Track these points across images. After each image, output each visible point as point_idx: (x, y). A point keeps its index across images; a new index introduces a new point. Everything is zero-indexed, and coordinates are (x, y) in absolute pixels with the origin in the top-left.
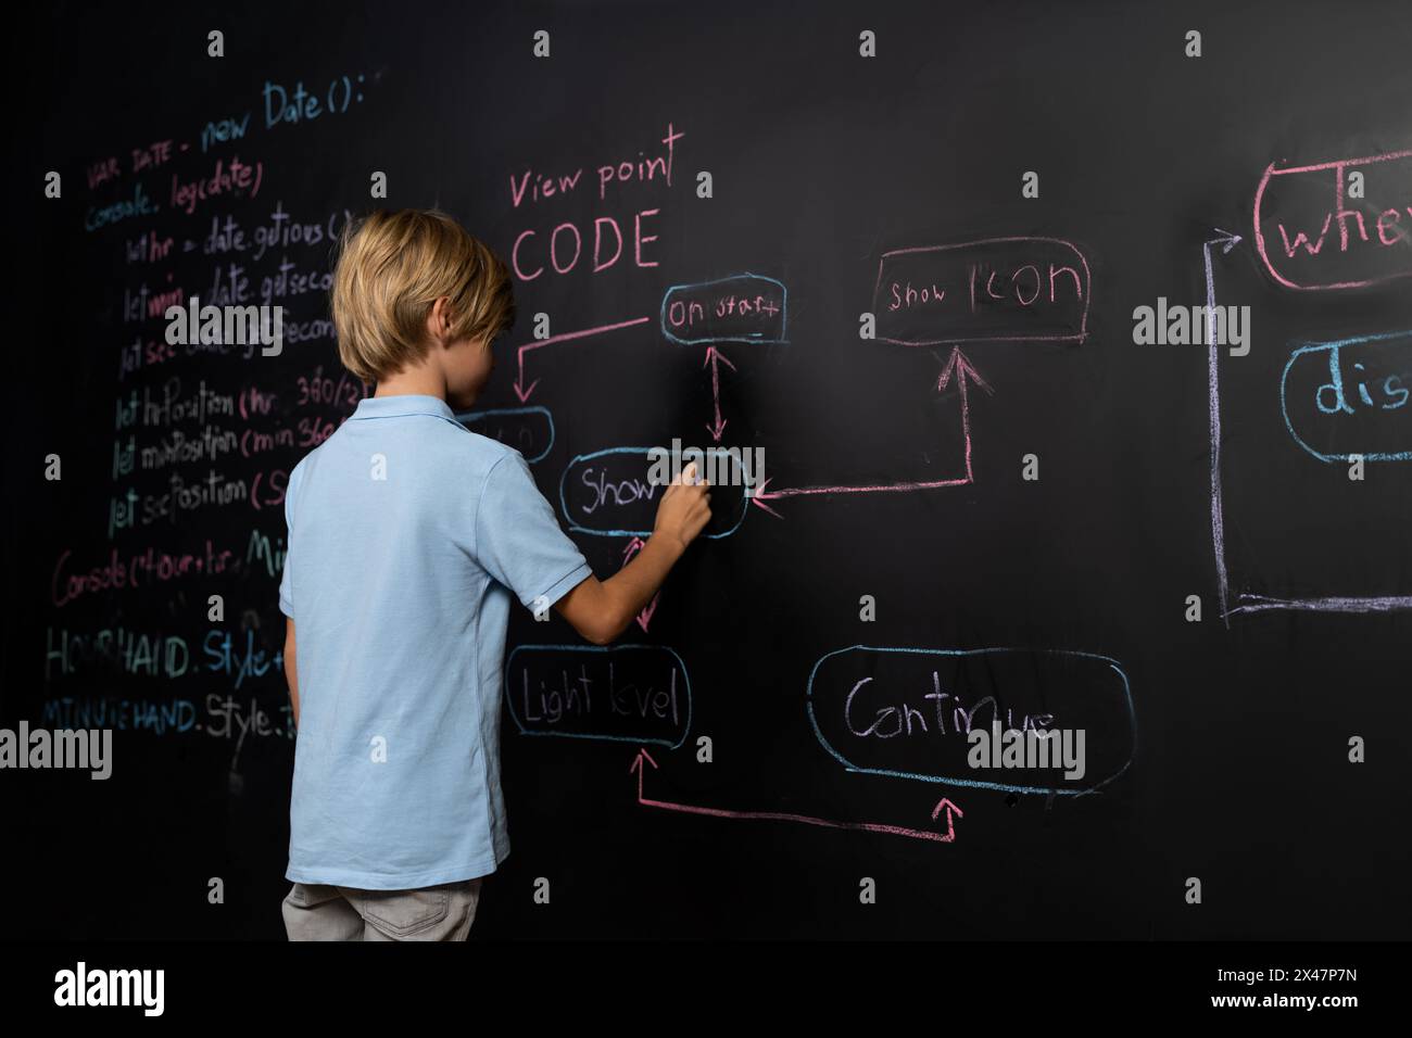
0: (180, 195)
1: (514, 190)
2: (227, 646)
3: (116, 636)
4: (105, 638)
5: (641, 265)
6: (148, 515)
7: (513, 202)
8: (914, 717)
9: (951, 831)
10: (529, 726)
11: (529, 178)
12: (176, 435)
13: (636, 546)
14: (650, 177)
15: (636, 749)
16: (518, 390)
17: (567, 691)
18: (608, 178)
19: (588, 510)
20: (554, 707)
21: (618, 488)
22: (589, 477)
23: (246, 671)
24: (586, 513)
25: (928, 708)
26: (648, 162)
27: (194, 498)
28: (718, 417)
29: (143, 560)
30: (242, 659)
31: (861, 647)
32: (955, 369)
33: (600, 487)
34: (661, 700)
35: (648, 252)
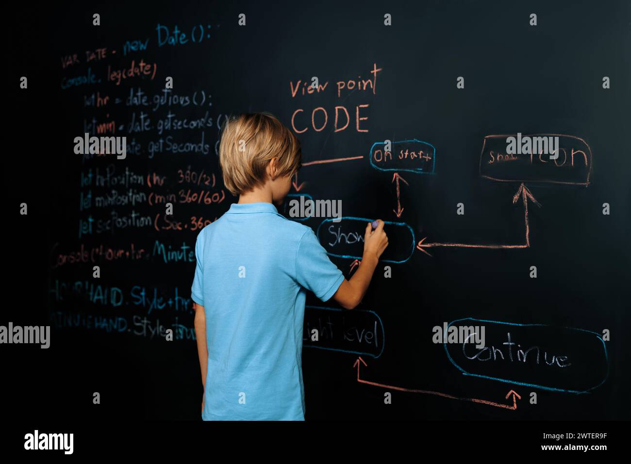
0: (112, 76)
1: (292, 89)
2: (143, 294)
3: (84, 285)
4: (79, 286)
5: (359, 131)
6: (99, 229)
7: (292, 95)
8: (497, 353)
9: (515, 405)
11: (300, 84)
12: (114, 192)
13: (357, 264)
14: (364, 88)
15: (357, 357)
17: (321, 328)
18: (342, 87)
19: (332, 245)
21: (347, 235)
22: (332, 229)
23: (154, 306)
24: (330, 247)
25: (505, 349)
26: (363, 81)
27: (124, 223)
28: (399, 206)
29: (97, 250)
30: (151, 301)
31: (471, 319)
33: (338, 234)
34: (369, 336)
35: (363, 125)
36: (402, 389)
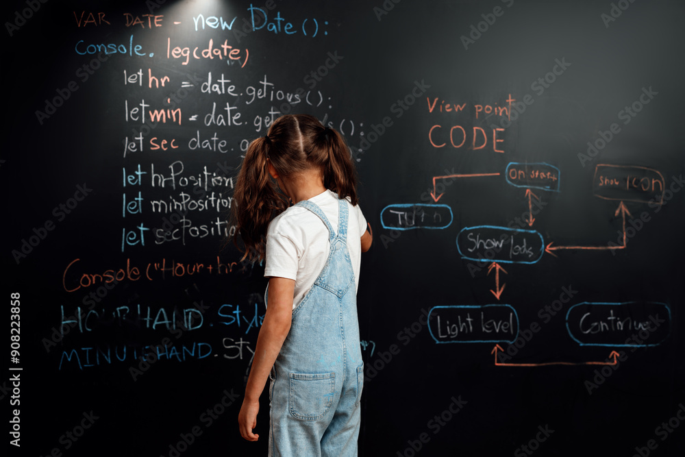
0: (174, 52)
1: (429, 105)
2: (237, 312)
4: (124, 311)
5: (496, 151)
7: (429, 111)
8: (604, 326)
9: (616, 362)
10: (440, 340)
11: (437, 101)
12: (183, 195)
13: (494, 266)
14: (501, 114)
15: (494, 345)
16: (433, 196)
17: (460, 324)
18: (480, 110)
19: (471, 250)
20: (454, 330)
21: (485, 241)
22: (471, 237)
23: (254, 324)
24: (470, 252)
25: (609, 322)
26: (500, 108)
27: (202, 232)
29: (157, 265)
30: (250, 318)
31: (586, 303)
32: (621, 211)
33: (476, 241)
34: (505, 325)
35: (499, 146)
36: (533, 365)
